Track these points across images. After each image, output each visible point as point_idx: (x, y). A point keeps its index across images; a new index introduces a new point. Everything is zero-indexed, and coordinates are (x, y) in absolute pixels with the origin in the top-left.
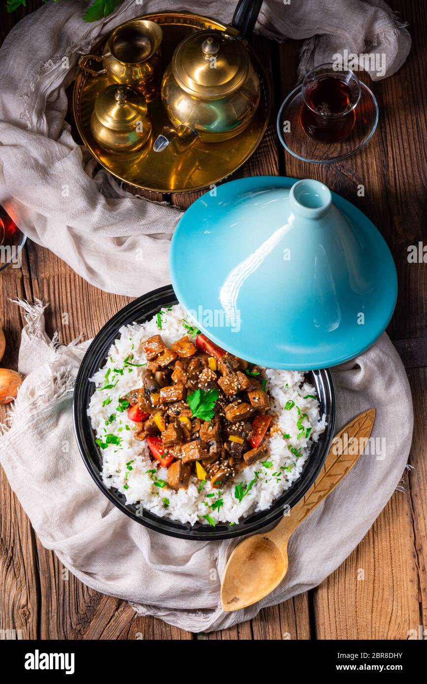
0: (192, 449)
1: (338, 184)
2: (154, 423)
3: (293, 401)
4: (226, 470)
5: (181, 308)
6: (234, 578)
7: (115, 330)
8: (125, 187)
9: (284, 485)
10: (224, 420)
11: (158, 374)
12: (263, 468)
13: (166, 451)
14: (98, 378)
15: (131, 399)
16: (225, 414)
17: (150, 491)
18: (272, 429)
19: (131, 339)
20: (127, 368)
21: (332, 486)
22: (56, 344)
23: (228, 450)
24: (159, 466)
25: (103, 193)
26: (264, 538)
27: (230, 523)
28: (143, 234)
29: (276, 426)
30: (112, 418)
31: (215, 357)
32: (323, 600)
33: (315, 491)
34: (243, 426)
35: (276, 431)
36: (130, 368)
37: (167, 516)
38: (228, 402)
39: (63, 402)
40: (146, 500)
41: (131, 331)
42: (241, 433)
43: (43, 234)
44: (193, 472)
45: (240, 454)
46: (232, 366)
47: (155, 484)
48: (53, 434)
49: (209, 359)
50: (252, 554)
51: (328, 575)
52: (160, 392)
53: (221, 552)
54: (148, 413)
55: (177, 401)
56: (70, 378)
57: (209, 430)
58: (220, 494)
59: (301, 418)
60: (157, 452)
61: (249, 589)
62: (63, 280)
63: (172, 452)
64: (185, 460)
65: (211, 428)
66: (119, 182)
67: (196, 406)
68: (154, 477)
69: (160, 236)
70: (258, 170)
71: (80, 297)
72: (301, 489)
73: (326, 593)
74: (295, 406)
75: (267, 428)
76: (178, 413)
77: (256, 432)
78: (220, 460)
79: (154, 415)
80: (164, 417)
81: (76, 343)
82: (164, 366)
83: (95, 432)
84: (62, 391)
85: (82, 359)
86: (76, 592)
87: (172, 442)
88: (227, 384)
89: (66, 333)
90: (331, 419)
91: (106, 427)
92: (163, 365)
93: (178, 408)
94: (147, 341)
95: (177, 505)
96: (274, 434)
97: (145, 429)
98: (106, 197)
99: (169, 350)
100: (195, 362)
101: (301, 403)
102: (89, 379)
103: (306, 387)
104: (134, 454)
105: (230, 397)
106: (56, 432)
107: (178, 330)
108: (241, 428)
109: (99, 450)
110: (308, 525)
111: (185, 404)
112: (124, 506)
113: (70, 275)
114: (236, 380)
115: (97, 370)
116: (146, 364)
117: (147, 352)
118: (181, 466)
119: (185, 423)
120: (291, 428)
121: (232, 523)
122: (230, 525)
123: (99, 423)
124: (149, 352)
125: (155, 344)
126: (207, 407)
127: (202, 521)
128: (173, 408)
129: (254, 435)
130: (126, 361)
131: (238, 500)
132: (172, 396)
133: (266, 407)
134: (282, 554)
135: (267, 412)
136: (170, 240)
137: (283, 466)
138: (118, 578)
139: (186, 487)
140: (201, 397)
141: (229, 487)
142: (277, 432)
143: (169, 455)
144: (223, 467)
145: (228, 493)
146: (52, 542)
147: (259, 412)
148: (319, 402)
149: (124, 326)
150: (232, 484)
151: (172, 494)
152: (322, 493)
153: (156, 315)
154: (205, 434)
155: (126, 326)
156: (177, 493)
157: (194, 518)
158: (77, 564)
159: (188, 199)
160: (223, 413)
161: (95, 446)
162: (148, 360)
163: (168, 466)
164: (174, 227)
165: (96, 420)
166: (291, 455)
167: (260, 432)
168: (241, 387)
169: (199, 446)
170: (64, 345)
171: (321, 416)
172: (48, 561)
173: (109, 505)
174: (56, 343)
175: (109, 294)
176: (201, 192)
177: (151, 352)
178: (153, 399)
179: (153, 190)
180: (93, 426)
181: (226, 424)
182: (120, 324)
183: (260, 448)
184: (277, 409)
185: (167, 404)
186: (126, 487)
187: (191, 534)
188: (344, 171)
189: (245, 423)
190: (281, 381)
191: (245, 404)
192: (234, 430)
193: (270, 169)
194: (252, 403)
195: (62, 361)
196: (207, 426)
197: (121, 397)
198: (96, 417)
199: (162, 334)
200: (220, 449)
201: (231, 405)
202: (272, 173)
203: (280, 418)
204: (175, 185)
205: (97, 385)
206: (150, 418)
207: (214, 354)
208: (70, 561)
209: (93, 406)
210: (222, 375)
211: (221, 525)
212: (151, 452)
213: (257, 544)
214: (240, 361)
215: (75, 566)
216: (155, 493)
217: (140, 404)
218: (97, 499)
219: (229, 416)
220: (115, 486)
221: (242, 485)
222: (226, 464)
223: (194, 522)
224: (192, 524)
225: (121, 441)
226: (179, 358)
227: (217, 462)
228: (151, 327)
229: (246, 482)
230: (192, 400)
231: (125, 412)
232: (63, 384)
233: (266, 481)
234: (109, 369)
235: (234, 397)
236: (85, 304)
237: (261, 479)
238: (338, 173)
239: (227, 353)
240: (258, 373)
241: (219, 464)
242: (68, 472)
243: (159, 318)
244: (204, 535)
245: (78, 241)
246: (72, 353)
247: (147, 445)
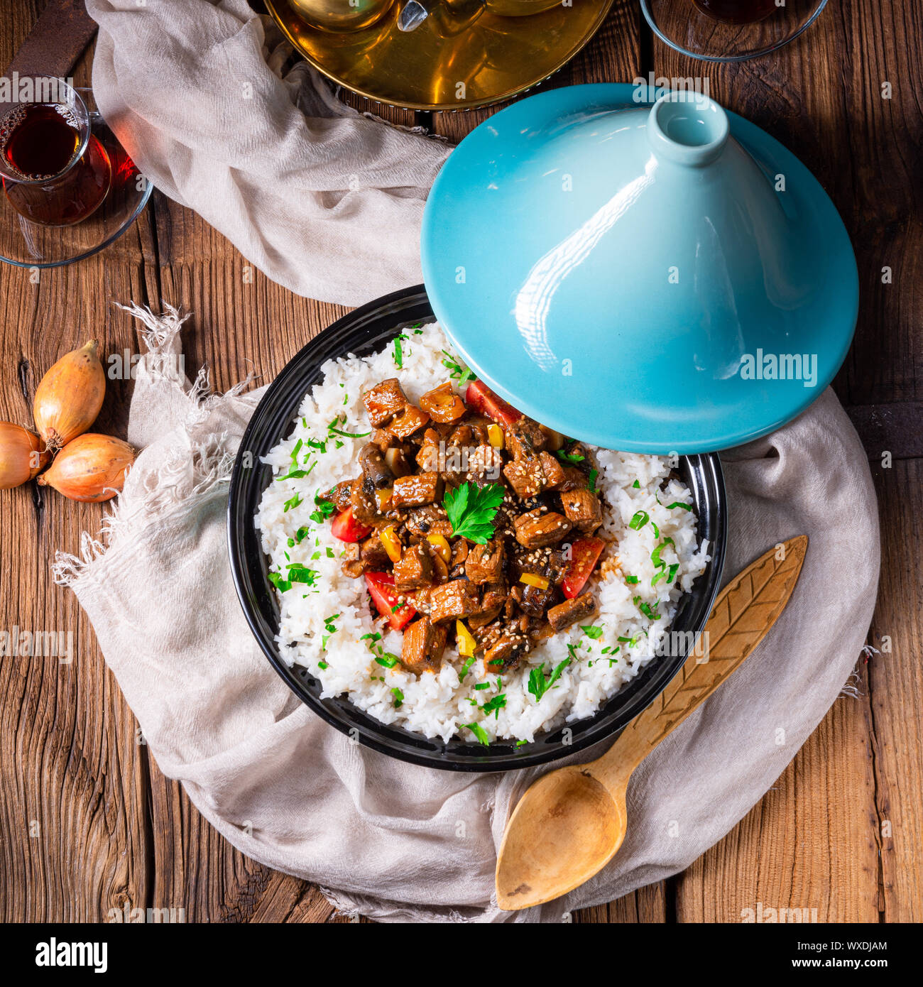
0: (450, 595)
1: (753, 102)
2: (380, 545)
3: (645, 513)
4: (512, 639)
5: (440, 329)
6: (522, 848)
7: (313, 367)
8: (345, 96)
9: (623, 673)
10: (514, 544)
11: (392, 453)
12: (585, 639)
13: (400, 599)
14: (278, 456)
15: (339, 497)
16: (515, 532)
17: (367, 673)
18: (604, 565)
19: (342, 385)
20: (334, 439)
21: (718, 678)
22: (201, 392)
23: (519, 600)
24: (386, 627)
25: (302, 108)
26: (583, 773)
27: (518, 740)
28: (374, 188)
29: (612, 560)
30: (301, 534)
31: (502, 425)
32: (693, 899)
33: (684, 688)
34: (548, 556)
35: (613, 568)
36: (340, 440)
37: (398, 724)
38: (522, 510)
39: (210, 502)
40: (359, 692)
41: (344, 371)
42: (545, 568)
43: (183, 181)
44: (451, 641)
45: (541, 608)
46: (531, 441)
47: (378, 660)
48: (190, 562)
49: (490, 427)
50: (559, 805)
51: (703, 850)
52: (392, 487)
53: (500, 798)
54: (369, 527)
55: (425, 505)
56: (225, 455)
57: (482, 563)
58: (501, 685)
59: (661, 545)
60: (383, 601)
61: (553, 870)
62: (220, 270)
63: (413, 601)
64: (437, 616)
65: (487, 557)
66: (332, 87)
67: (460, 514)
68: (376, 649)
69: (406, 192)
70: (599, 72)
71: (250, 304)
72: (655, 680)
73: (700, 886)
74: (649, 523)
75: (595, 562)
76: (426, 528)
77: (574, 568)
78: (502, 620)
79: (380, 530)
80: (400, 535)
81: (240, 391)
82: (404, 438)
83: (268, 559)
84: (208, 479)
85: (248, 419)
86: (220, 866)
87: (412, 582)
88: (521, 476)
89: (221, 371)
90: (718, 551)
91: (289, 550)
92: (401, 435)
93: (426, 517)
94: (373, 390)
95: (417, 701)
96: (608, 575)
97: (363, 555)
98: (306, 114)
99: (414, 407)
100: (462, 432)
101: (661, 516)
102: (261, 458)
103: (674, 488)
104: (340, 603)
105: (526, 500)
106: (195, 558)
107: (432, 372)
108: (545, 559)
109: (275, 593)
110: (668, 752)
111: (440, 511)
112: (318, 702)
113: (233, 262)
114: (537, 468)
115: (276, 443)
116: (370, 435)
117: (372, 410)
118: (428, 627)
119: (438, 546)
120: (641, 564)
121: (522, 740)
122: (518, 744)
123: (276, 543)
124: (375, 411)
125: (388, 395)
126: (480, 518)
127: (464, 735)
128: (416, 518)
129: (569, 574)
130: (332, 426)
131: (533, 697)
132: (416, 494)
133: (593, 521)
134: (617, 805)
135: (596, 532)
136: (426, 200)
137: (623, 636)
138: (301, 840)
139: (437, 668)
140: (470, 498)
141: (519, 671)
142: (614, 570)
143: (406, 608)
144: (507, 634)
145: (515, 683)
146: (180, 764)
147: (581, 532)
148: (697, 517)
149: (330, 360)
150: (526, 667)
151: (409, 681)
152: (697, 693)
153: (393, 341)
154: (476, 568)
155: (335, 360)
156: (418, 679)
157: (449, 729)
158: (225, 808)
159: (464, 124)
160: (511, 530)
161: (268, 586)
162: (374, 426)
163: (404, 628)
164: (434, 175)
165: (271, 536)
166: (638, 616)
167: (581, 570)
168: (547, 482)
169: (463, 591)
170: (218, 394)
171: (699, 543)
172: (169, 805)
173: (289, 700)
174: (201, 389)
175: (306, 301)
176: (490, 111)
177: (379, 411)
178: (379, 500)
179: (397, 104)
180: (265, 547)
181: (517, 551)
182: (323, 355)
183: (579, 599)
184: (616, 527)
185: (407, 509)
186: (323, 665)
187: (443, 758)
188: (767, 78)
189: (553, 552)
190: (625, 473)
191: (553, 515)
192: (531, 564)
193: (623, 71)
194: (567, 512)
195: (211, 424)
196: (479, 554)
197: (319, 495)
198: (271, 530)
199: (403, 377)
200: (503, 598)
201: (526, 515)
202: (627, 76)
203: (621, 543)
204: (441, 95)
205: (275, 471)
206: (372, 535)
207: (498, 418)
208: (211, 801)
209: (266, 509)
210: (512, 459)
211: (500, 745)
212: (372, 601)
213: (569, 786)
214: (548, 433)
215: (220, 812)
216: (378, 678)
217: (355, 508)
218: (268, 689)
219: (523, 536)
220: (301, 662)
221: (543, 670)
222: (513, 627)
223: (449, 735)
224: (446, 741)
225: (317, 577)
226: (432, 424)
227: (498, 624)
228: (382, 364)
229: (551, 664)
230: (453, 503)
231: (327, 522)
232: (211, 468)
233: (590, 662)
234: (300, 440)
235: (534, 500)
236: (261, 318)
237: (581, 660)
238: (754, 81)
239: (523, 417)
240: (582, 458)
241: (502, 627)
242: (215, 636)
243: (398, 346)
244: (468, 760)
245: (250, 196)
246: (231, 410)
247: (366, 587)
